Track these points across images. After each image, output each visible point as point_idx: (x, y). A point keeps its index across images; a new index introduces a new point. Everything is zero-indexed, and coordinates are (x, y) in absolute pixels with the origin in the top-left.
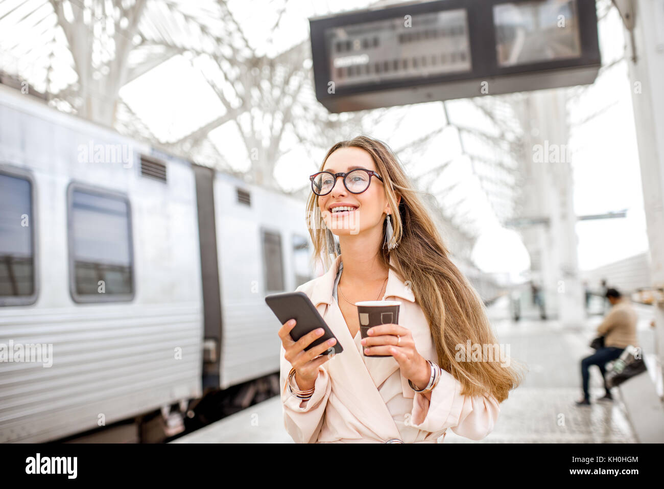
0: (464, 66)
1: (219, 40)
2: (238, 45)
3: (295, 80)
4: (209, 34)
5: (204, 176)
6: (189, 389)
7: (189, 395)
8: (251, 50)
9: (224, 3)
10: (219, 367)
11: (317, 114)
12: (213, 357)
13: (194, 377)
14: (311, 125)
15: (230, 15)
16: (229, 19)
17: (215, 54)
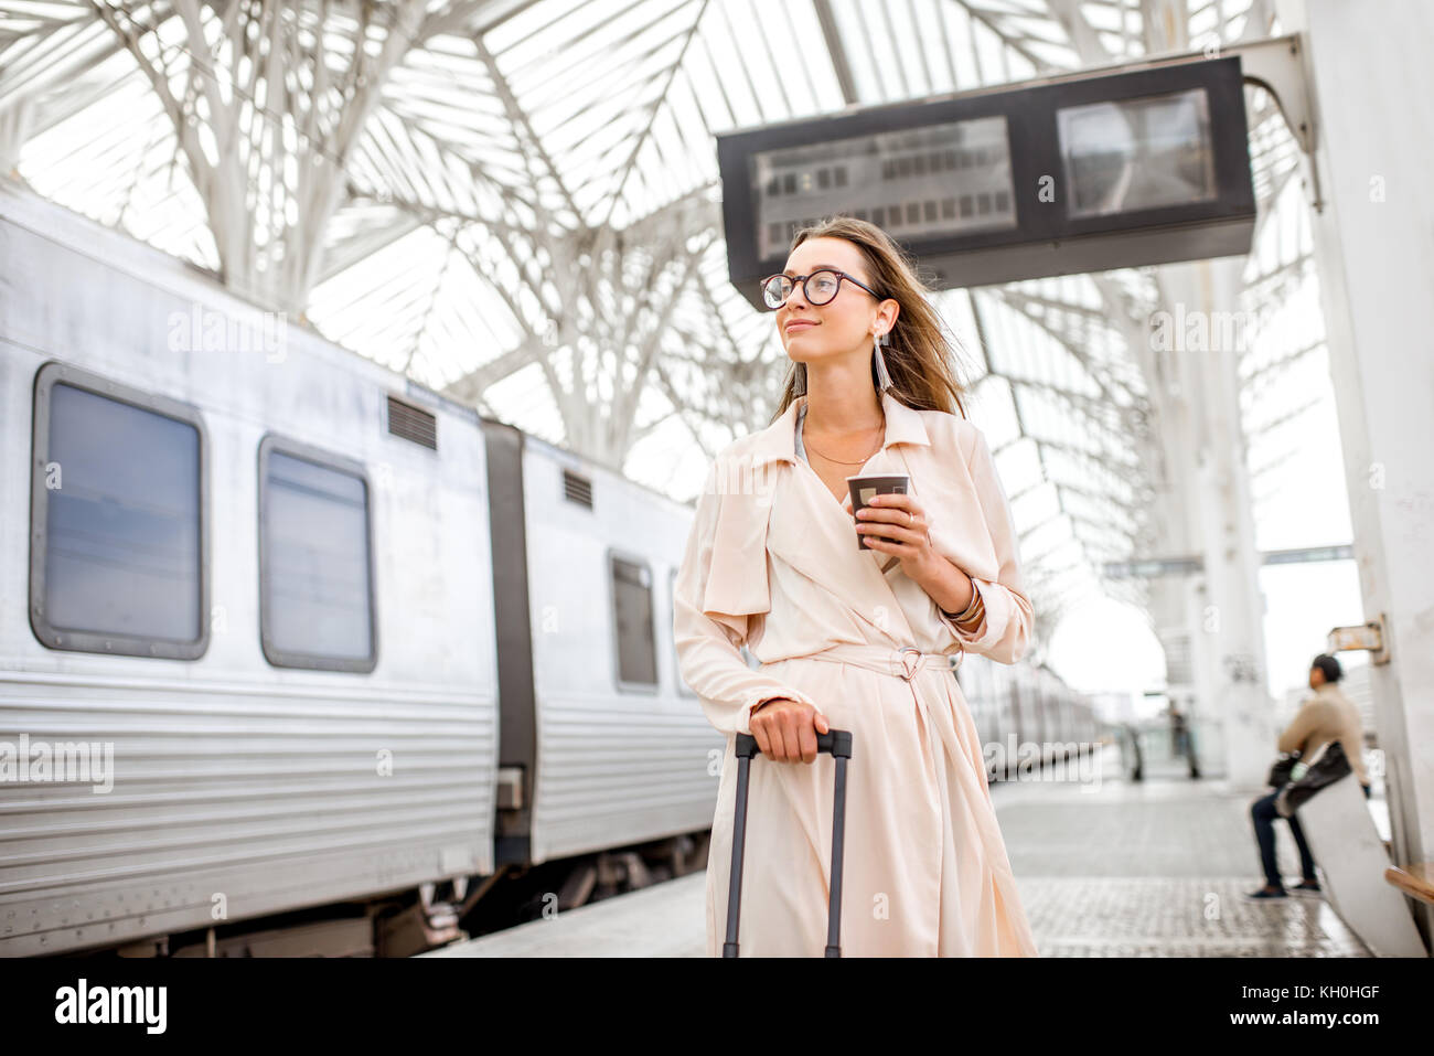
1: (509, 193)
2: (551, 200)
3: (665, 283)
4: (490, 179)
5: (505, 445)
6: (470, 856)
7: (471, 869)
8: (577, 212)
9: (523, 117)
10: (529, 819)
11: (710, 351)
12: (516, 802)
13: (481, 831)
14: (698, 374)
15: (535, 140)
16: (532, 150)
17: (502, 222)
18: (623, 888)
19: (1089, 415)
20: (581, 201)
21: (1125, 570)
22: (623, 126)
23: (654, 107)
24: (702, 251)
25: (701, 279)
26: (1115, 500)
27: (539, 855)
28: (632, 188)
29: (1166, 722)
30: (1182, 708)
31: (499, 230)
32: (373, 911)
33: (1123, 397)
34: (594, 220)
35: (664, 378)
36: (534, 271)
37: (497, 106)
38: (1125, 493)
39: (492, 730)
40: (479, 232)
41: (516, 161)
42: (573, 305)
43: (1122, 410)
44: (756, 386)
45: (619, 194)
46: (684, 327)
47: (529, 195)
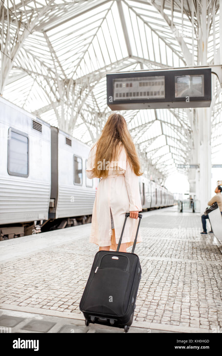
0: (163, 96)
1: (49, 69)
2: (59, 72)
3: (84, 93)
4: (45, 66)
5: (55, 131)
6: (44, 216)
7: (44, 219)
8: (65, 75)
9: (54, 52)
10: (56, 210)
11: (93, 109)
12: (53, 206)
13: (47, 211)
14: (90, 115)
15: (57, 58)
16: (56, 60)
17: (47, 76)
18: (72, 225)
19: (178, 131)
20: (66, 73)
21: (182, 166)
22: (77, 56)
23: (85, 52)
24: (93, 86)
25: (93, 93)
26: (182, 150)
27: (57, 217)
28: (78, 71)
29: (189, 200)
30: (193, 198)
31: (46, 78)
32: (24, 226)
33: (186, 127)
34: (69, 77)
35: (82, 115)
36: (54, 89)
37: (48, 49)
38: (184, 149)
39: (50, 191)
40: (42, 78)
41: (52, 62)
42: (63, 97)
43: (185, 130)
44: (103, 118)
45: (75, 72)
46: (87, 103)
47: (54, 70)
